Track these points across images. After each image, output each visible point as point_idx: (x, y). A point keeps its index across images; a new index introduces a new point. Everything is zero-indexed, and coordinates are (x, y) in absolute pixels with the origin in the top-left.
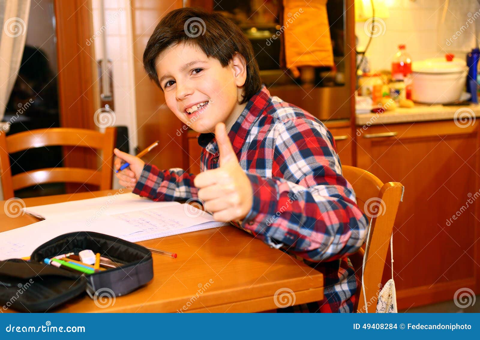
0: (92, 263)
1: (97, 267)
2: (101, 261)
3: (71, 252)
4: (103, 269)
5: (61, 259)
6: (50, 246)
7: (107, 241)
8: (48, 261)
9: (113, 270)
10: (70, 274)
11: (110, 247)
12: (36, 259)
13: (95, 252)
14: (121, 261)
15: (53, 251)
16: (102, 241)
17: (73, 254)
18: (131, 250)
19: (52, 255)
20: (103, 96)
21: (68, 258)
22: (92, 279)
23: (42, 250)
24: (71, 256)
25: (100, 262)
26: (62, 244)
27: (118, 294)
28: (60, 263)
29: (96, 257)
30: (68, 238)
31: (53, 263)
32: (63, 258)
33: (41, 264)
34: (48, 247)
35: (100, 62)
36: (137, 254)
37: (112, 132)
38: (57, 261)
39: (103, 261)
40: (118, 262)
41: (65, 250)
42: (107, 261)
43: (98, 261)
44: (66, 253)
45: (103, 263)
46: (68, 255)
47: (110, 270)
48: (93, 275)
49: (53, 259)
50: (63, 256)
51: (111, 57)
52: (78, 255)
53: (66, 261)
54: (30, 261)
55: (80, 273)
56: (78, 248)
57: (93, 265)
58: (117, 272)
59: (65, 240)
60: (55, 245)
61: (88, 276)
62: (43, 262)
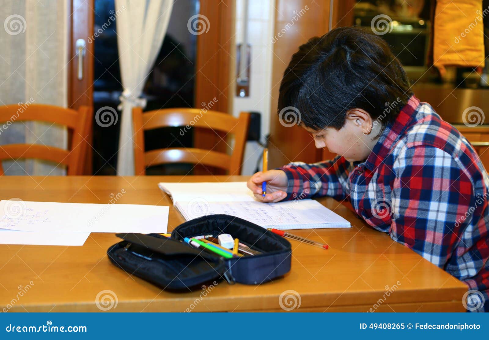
0: (231, 248)
1: (235, 252)
2: (239, 246)
3: (210, 234)
4: (241, 255)
5: (200, 240)
6: (192, 226)
7: (247, 228)
8: (187, 240)
9: (251, 257)
10: (209, 256)
11: (249, 233)
12: (176, 237)
13: (234, 237)
14: (259, 250)
15: (193, 231)
16: (242, 227)
17: (212, 236)
18: (270, 240)
19: (191, 235)
20: (239, 80)
21: (207, 239)
22: (230, 263)
23: (183, 229)
24: (209, 238)
25: (238, 248)
26: (203, 225)
27: (254, 282)
28: (199, 244)
29: (235, 242)
30: (209, 219)
31: (192, 243)
32: (202, 238)
33: (181, 242)
34: (188, 226)
35: (239, 47)
36: (276, 244)
37: (246, 117)
38: (196, 241)
39: (241, 247)
40: (256, 250)
41: (204, 231)
42: (245, 247)
43: (237, 246)
44: (205, 235)
45: (241, 249)
46: (207, 237)
47: (247, 257)
48: (231, 259)
49: (192, 239)
50: (202, 237)
51: (251, 41)
52: (217, 238)
53: (205, 242)
54: (170, 238)
55: (218, 256)
56: (217, 231)
57: (232, 249)
58: (255, 259)
59: (206, 222)
60: (196, 225)
61: (227, 260)
62: (183, 240)
